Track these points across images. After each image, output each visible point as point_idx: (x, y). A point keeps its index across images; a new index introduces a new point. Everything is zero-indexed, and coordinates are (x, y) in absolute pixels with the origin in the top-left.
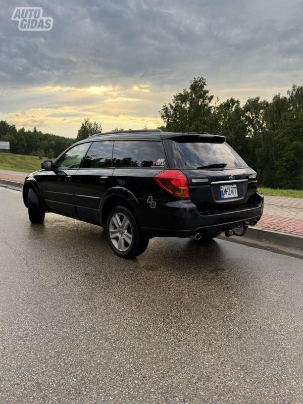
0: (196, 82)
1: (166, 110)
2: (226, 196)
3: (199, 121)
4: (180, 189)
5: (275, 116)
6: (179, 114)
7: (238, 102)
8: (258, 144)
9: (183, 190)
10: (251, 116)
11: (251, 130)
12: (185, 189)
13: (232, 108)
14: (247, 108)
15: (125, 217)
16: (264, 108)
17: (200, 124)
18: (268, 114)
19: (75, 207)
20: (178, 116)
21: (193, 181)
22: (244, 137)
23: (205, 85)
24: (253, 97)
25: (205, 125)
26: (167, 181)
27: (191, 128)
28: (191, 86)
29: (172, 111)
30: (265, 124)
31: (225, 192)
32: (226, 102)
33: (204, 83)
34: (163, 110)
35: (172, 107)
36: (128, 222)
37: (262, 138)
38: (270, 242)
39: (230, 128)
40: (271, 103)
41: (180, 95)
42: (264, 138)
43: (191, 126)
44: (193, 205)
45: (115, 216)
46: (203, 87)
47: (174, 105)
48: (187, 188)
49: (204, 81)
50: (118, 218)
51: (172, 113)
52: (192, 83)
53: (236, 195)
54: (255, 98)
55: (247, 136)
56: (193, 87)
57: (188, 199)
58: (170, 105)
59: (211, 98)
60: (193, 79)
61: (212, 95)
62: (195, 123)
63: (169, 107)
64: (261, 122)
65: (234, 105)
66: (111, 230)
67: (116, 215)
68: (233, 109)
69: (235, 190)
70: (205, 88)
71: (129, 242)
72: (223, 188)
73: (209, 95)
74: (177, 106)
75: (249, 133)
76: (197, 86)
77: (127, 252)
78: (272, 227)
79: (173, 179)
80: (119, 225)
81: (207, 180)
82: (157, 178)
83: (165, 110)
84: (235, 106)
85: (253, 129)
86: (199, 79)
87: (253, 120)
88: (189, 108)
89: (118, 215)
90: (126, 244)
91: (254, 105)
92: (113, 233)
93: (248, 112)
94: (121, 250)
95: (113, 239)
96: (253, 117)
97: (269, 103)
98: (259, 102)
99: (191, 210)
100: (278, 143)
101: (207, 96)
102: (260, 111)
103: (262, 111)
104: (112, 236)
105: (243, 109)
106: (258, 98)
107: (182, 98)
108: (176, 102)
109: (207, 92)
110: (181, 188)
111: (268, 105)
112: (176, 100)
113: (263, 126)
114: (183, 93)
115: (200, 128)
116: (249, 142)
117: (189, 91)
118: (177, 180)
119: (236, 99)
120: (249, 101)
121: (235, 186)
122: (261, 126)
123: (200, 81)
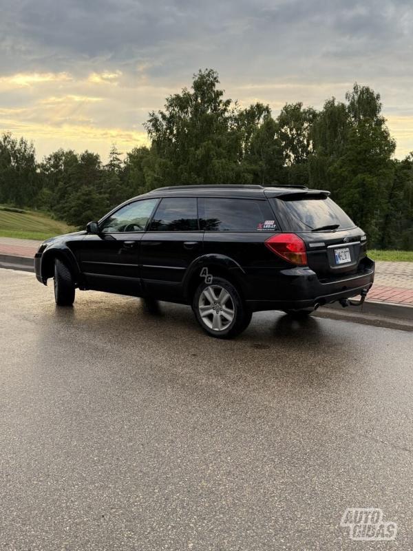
0: (202, 77)
1: (155, 121)
2: (341, 261)
3: (210, 142)
4: (295, 255)
5: (328, 133)
6: (178, 130)
7: (267, 109)
8: (302, 178)
9: (300, 256)
10: (289, 133)
11: (290, 156)
12: (303, 255)
13: (259, 119)
14: (284, 121)
15: (223, 289)
16: (310, 121)
17: (212, 146)
18: (317, 130)
19: (142, 282)
20: (175, 132)
21: (311, 245)
22: (281, 167)
23: (217, 82)
24: (293, 102)
25: (219, 147)
26: (281, 246)
27: (198, 152)
28: (195, 83)
29: (164, 123)
30: (311, 146)
31: (339, 256)
32: (248, 108)
33: (215, 78)
34: (150, 121)
35: (164, 117)
36: (227, 295)
37: (309, 169)
38: (377, 315)
39: (259, 152)
40: (321, 113)
41: (178, 97)
42: (312, 168)
43: (197, 148)
44: (311, 272)
45: (207, 289)
46: (214, 85)
47: (167, 114)
48: (304, 253)
49: (215, 75)
50: (211, 291)
51: (165, 127)
52: (197, 78)
53: (350, 260)
54: (294, 104)
55: (286, 165)
56: (198, 86)
57: (306, 266)
58: (162, 113)
59: (228, 102)
60: (197, 73)
61: (228, 98)
62: (205, 144)
63: (160, 116)
64: (305, 142)
65: (262, 114)
66: (201, 306)
67: (210, 288)
68: (261, 121)
69: (348, 255)
70: (217, 88)
72: (338, 252)
73: (223, 98)
74: (172, 116)
75: (287, 160)
76: (205, 84)
77: (228, 331)
78: (377, 297)
79: (288, 244)
80: (213, 299)
81: (323, 244)
82: (269, 243)
83: (153, 122)
84: (262, 116)
85: (293, 154)
86: (207, 72)
87: (293, 139)
88: (191, 119)
89: (212, 287)
90: (224, 320)
91: (293, 115)
92: (204, 310)
93: (286, 127)
94: (216, 329)
95: (205, 316)
96: (293, 135)
97: (317, 112)
98: (302, 110)
99: (310, 278)
100: (334, 177)
101: (221, 101)
102: (303, 125)
103: (306, 125)
104: (203, 314)
105: (277, 122)
106: (300, 105)
107: (180, 102)
108: (171, 109)
109: (221, 94)
110: (297, 253)
111: (315, 115)
112: (171, 105)
113: (309, 149)
114: (181, 95)
115: (211, 153)
116: (289, 175)
117: (192, 92)
118: (293, 245)
119: (265, 105)
120: (286, 108)
121: (348, 249)
122: (305, 148)
123: (209, 75)
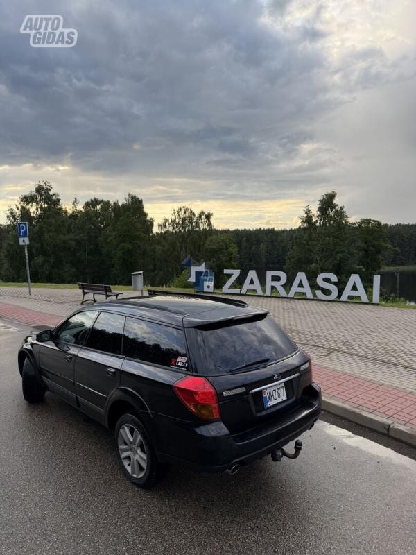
2: (271, 403)
15: (136, 430)
19: (77, 397)
21: (225, 394)
31: (270, 397)
36: (139, 437)
45: (123, 428)
48: (216, 405)
50: (127, 430)
53: (285, 398)
66: (121, 447)
67: (126, 428)
69: (283, 391)
71: (144, 466)
72: (267, 392)
77: (143, 480)
79: (196, 393)
80: (129, 439)
81: (243, 390)
82: (177, 387)
89: (127, 426)
90: (141, 468)
92: (124, 450)
94: (135, 476)
95: (125, 458)
104: (124, 455)
